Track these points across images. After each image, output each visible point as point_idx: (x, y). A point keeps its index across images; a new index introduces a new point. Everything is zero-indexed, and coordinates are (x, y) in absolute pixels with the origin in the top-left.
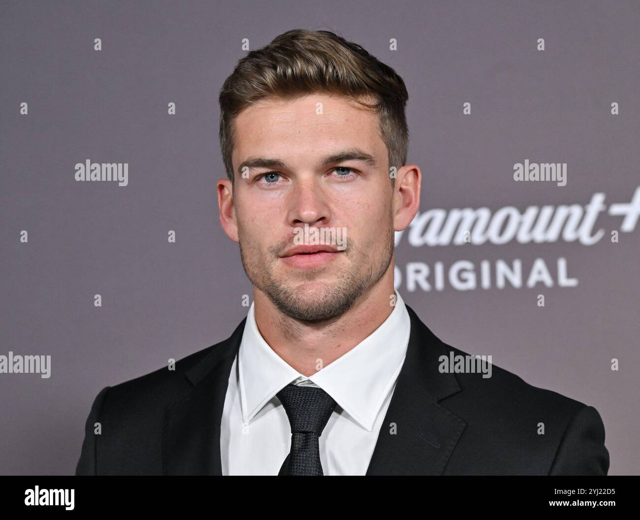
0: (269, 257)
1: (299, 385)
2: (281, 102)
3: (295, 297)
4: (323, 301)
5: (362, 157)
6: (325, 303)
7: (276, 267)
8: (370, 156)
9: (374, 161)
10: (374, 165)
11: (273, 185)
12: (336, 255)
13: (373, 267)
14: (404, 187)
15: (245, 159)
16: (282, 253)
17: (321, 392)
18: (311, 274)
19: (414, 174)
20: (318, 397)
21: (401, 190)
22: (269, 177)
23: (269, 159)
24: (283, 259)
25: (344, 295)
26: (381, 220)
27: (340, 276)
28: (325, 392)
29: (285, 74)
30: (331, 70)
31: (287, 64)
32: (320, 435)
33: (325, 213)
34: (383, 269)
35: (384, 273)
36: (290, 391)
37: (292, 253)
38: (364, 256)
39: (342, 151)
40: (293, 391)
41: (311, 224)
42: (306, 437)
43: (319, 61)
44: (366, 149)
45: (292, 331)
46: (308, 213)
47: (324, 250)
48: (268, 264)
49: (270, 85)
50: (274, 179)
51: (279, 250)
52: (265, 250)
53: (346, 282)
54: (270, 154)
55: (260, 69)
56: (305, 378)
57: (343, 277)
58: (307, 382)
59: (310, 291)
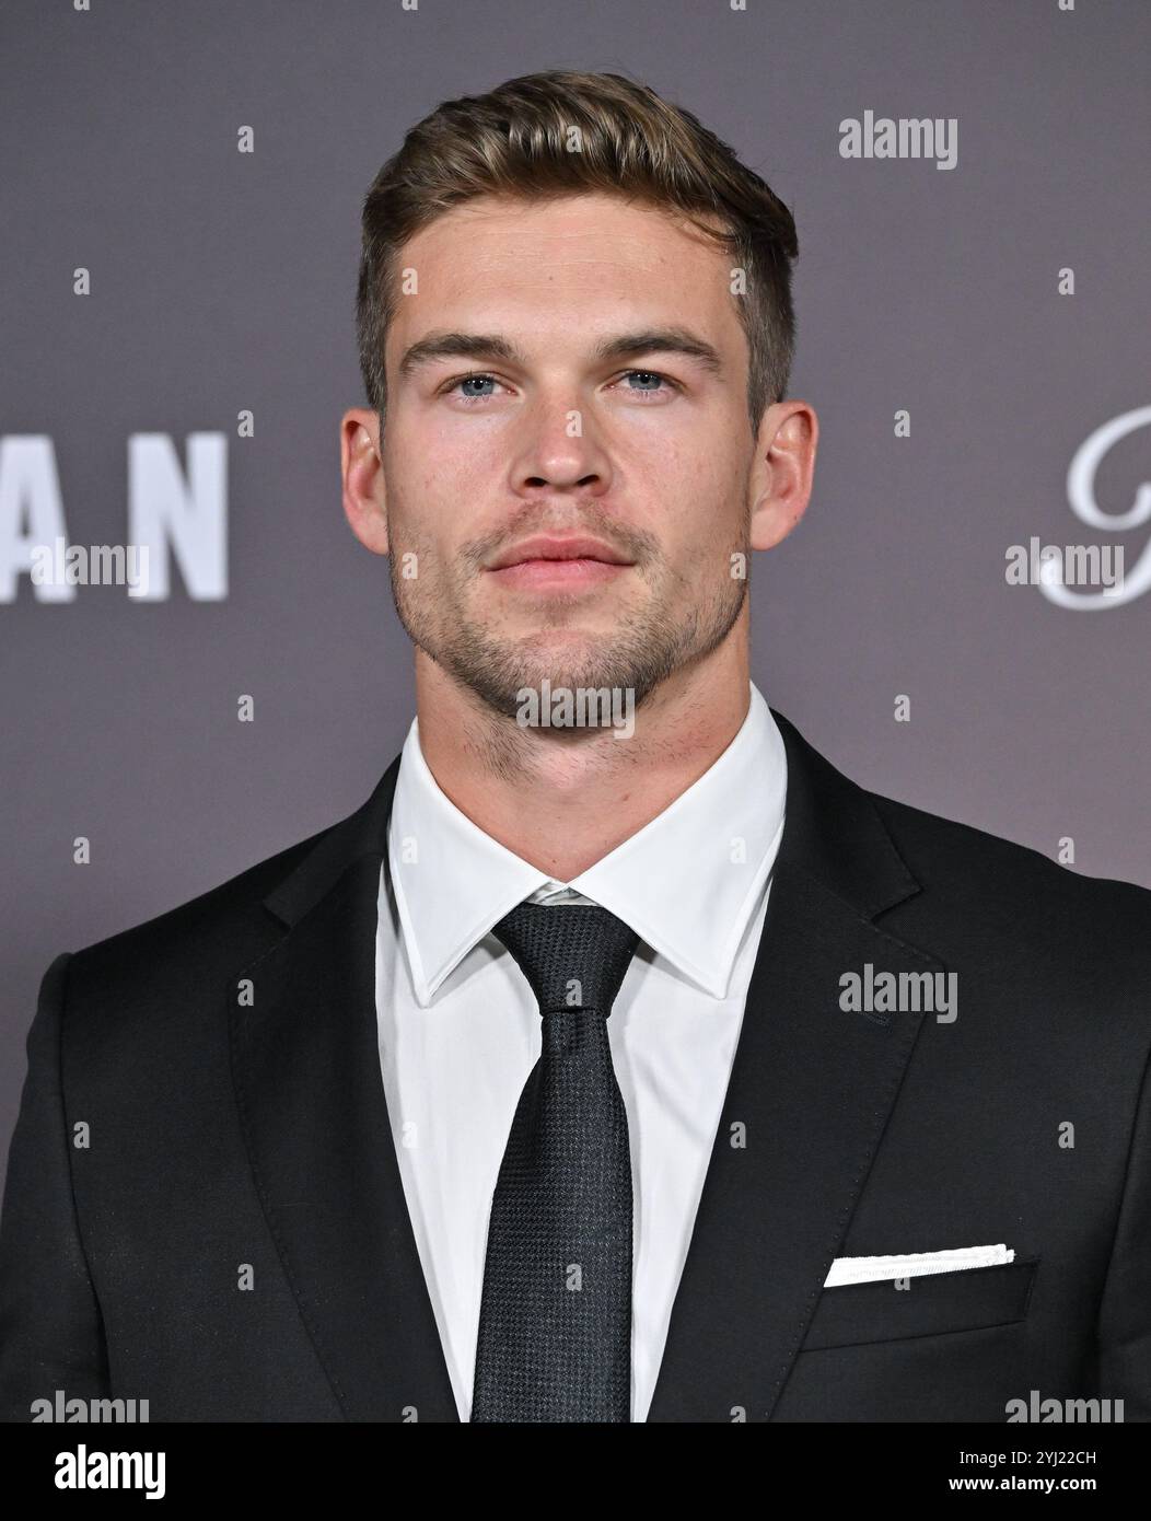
0: (462, 567)
1: (545, 903)
2: (515, 206)
3: (517, 661)
4: (582, 675)
5: (693, 348)
6: (587, 679)
7: (478, 592)
8: (711, 348)
9: (718, 362)
10: (718, 371)
11: (481, 402)
12: (617, 569)
13: (701, 612)
14: (777, 452)
15: (420, 337)
16: (490, 560)
17: (601, 916)
18: (557, 610)
19: (803, 425)
20: (596, 926)
21: (770, 457)
22: (472, 387)
23: (477, 334)
24: (495, 573)
25: (633, 666)
26: (725, 503)
27: (623, 619)
28: (611, 915)
29: (526, 141)
30: (632, 143)
31: (533, 120)
32: (608, 1014)
33: (599, 468)
34: (724, 622)
35: (725, 635)
36: (527, 918)
37: (516, 558)
38: (681, 581)
39: (646, 330)
40: (533, 918)
41: (562, 488)
42: (577, 1020)
43: (608, 122)
44: (701, 329)
45: (514, 754)
46: (561, 464)
47: (591, 554)
48: (461, 583)
49: (492, 166)
50: (483, 389)
51: (485, 550)
52: (453, 552)
53: (637, 636)
54: (479, 324)
55: (469, 130)
56: (559, 886)
57: (631, 623)
58: (567, 895)
59: (554, 650)
